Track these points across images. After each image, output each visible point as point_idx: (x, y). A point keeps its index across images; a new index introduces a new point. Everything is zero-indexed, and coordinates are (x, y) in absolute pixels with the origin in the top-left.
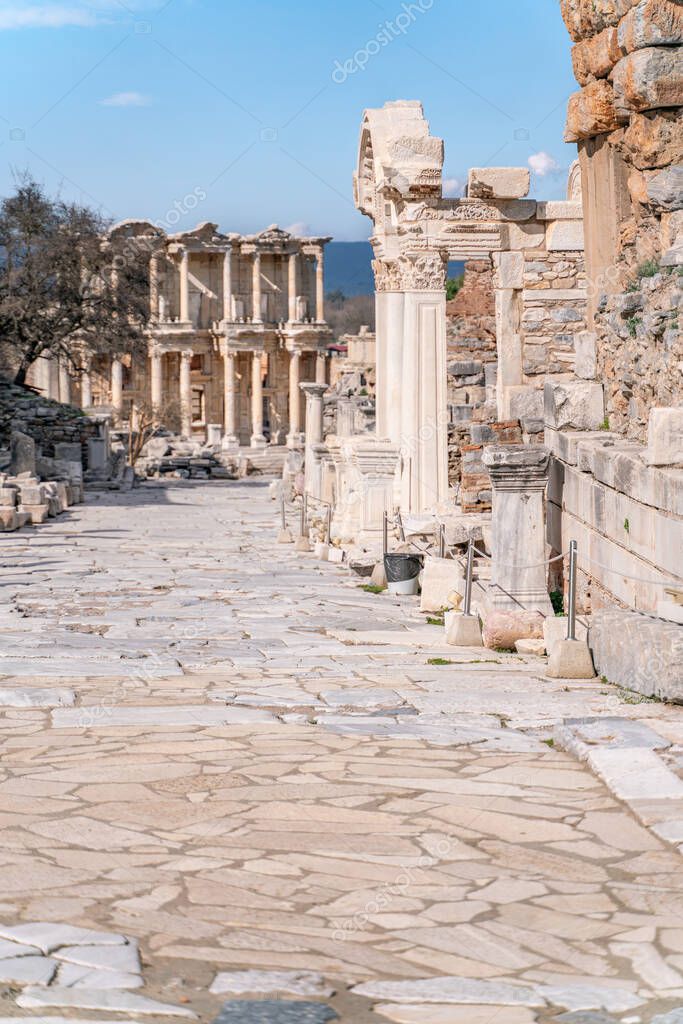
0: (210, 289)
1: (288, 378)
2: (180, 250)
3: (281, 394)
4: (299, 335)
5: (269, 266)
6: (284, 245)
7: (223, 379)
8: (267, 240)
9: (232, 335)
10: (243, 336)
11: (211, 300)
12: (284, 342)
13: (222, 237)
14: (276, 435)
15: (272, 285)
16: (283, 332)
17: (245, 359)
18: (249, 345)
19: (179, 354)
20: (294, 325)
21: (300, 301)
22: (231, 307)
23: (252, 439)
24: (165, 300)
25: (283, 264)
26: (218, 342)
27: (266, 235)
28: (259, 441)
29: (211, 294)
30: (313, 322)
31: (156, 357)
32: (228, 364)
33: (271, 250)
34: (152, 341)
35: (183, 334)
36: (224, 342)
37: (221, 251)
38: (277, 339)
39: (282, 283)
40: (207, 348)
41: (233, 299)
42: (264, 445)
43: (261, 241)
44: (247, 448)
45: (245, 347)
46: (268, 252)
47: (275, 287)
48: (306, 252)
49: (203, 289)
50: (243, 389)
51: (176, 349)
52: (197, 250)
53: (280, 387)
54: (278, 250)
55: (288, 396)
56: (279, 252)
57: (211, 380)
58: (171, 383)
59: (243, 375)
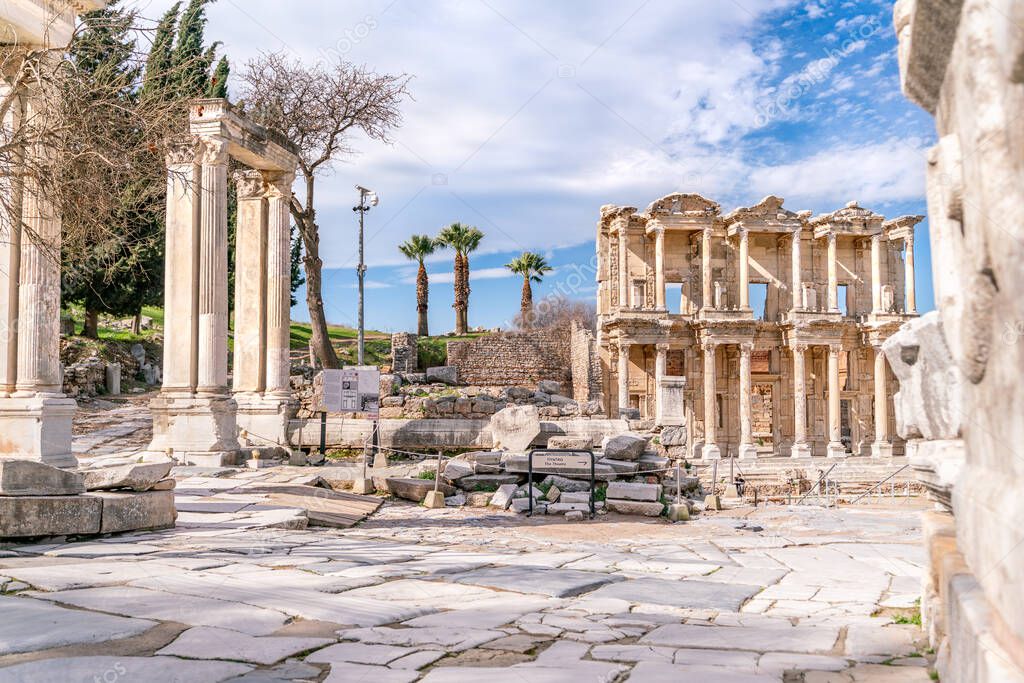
0: (778, 278)
1: (874, 379)
2: (739, 229)
3: (865, 398)
4: (884, 326)
5: (848, 254)
6: (865, 225)
7: (793, 379)
8: (844, 218)
9: (802, 325)
10: (815, 326)
11: (779, 291)
12: (867, 337)
13: (788, 214)
14: (858, 446)
15: (852, 274)
16: (866, 324)
17: (820, 357)
18: (824, 338)
19: (738, 347)
20: (877, 315)
21: (885, 291)
22: (801, 296)
23: (828, 447)
24: (722, 286)
25: (865, 252)
26: (786, 336)
27: (843, 212)
28: (836, 449)
29: (778, 284)
30: (901, 313)
31: (709, 349)
32: (798, 359)
33: (848, 230)
34: (704, 332)
35: (741, 323)
36: (792, 333)
37: (788, 230)
38: (859, 335)
39: (863, 272)
40: (775, 344)
41: (804, 287)
42: (843, 454)
43: (836, 219)
44: (823, 458)
45: (818, 340)
46: (845, 232)
47: (855, 277)
48: (892, 238)
49: (769, 277)
50: (817, 391)
51: (733, 341)
52: (758, 229)
53: (863, 390)
54: (858, 231)
55: (873, 400)
56: (859, 233)
57: (780, 380)
58: (731, 382)
59: (819, 375)
